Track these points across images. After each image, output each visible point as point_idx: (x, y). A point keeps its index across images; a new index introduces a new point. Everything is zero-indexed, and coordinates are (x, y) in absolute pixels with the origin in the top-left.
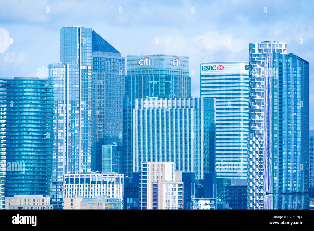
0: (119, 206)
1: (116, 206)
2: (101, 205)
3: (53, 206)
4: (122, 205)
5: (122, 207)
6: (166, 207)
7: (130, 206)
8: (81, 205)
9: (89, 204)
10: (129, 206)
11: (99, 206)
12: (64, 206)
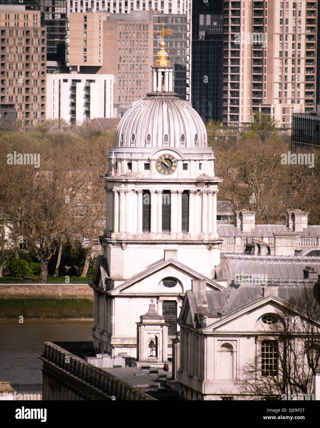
0: (182, 32)
1: (177, 32)
2: (145, 29)
3: (48, 28)
4: (188, 30)
5: (188, 33)
6: (281, 32)
7: (206, 33)
8: (104, 29)
9: (120, 27)
10: (204, 32)
11: (142, 31)
12: (68, 30)
